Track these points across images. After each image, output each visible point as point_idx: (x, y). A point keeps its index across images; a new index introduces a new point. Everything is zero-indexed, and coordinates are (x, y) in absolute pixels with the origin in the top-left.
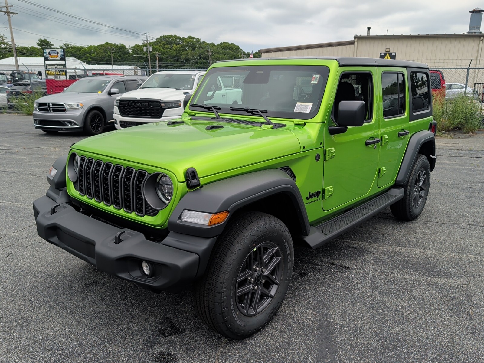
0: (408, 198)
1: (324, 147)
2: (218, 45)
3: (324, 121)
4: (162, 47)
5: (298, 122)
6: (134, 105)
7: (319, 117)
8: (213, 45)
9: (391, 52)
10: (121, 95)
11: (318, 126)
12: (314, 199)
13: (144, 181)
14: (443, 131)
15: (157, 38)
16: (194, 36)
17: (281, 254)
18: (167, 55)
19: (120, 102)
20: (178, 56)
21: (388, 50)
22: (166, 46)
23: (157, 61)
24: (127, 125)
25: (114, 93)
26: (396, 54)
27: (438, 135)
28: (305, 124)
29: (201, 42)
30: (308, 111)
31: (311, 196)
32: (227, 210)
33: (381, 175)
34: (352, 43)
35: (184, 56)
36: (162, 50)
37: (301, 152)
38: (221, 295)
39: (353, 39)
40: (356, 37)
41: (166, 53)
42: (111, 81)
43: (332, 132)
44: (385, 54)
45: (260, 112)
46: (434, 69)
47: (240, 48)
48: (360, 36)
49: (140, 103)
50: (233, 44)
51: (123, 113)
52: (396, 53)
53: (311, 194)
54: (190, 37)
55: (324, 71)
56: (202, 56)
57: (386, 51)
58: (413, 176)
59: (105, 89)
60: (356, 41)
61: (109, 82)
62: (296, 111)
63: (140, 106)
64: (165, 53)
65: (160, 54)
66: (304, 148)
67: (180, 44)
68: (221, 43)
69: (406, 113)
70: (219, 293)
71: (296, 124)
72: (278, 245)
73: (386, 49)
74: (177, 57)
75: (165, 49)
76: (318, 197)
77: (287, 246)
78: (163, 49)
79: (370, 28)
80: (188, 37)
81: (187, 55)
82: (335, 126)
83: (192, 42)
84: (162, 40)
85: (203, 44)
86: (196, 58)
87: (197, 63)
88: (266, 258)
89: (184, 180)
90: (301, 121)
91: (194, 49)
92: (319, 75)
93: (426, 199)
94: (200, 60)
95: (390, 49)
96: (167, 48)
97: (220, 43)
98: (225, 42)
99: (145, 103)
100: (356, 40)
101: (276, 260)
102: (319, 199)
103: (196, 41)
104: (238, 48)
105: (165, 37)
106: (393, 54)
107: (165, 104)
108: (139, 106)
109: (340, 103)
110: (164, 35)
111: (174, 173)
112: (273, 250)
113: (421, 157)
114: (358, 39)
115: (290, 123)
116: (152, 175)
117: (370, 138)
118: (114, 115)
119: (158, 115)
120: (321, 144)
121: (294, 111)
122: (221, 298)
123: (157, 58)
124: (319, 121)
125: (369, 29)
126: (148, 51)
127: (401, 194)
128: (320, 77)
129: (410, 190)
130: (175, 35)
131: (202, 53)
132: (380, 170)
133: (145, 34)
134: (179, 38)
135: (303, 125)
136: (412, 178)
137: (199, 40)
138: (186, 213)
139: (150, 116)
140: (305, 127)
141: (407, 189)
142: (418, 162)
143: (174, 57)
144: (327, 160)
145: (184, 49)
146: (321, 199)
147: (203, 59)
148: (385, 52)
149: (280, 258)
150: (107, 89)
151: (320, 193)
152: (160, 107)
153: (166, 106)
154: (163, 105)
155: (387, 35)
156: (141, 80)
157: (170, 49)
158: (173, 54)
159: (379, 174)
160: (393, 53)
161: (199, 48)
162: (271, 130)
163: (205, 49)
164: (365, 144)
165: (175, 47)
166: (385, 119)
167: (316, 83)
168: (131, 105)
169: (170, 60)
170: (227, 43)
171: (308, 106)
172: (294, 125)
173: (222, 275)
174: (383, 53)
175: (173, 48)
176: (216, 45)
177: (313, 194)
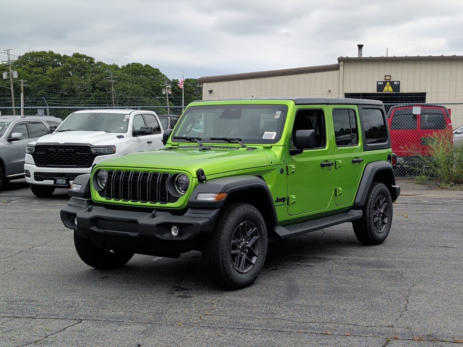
0: (368, 221)
1: (286, 164)
2: (123, 67)
3: (285, 144)
4: (28, 71)
5: (266, 146)
6: (55, 152)
7: (282, 142)
8: (116, 67)
9: (393, 80)
10: (36, 140)
11: (281, 148)
12: (281, 203)
13: (168, 180)
14: (452, 183)
15: (20, 57)
16: (84, 54)
17: (259, 234)
18: (37, 84)
19: (35, 149)
20: (56, 86)
21: (389, 78)
22: (35, 70)
23: (22, 94)
24: (44, 177)
25: (16, 139)
26: (399, 83)
27: (445, 187)
28: (271, 147)
29: (96, 63)
30: (273, 138)
31: (278, 200)
32: (225, 192)
33: (337, 194)
34: (335, 68)
35: (66, 85)
36: (28, 75)
37: (269, 166)
38: (223, 248)
39: (337, 62)
40: (340, 60)
41: (35, 80)
42: (10, 123)
43: (292, 153)
44: (385, 83)
45: (237, 140)
46: (438, 104)
47: (161, 73)
48: (347, 57)
49: (63, 149)
50: (149, 66)
51: (38, 163)
52: (399, 81)
53: (278, 198)
54: (77, 55)
55: (284, 109)
56: (96, 85)
57: (386, 79)
58: (371, 200)
59: (3, 133)
60: (342, 65)
61: (8, 125)
62: (264, 138)
63: (64, 153)
64: (32, 81)
65: (27, 83)
66: (272, 163)
67: (58, 65)
68: (128, 66)
69: (360, 144)
70: (221, 247)
71: (265, 148)
72: (256, 227)
73: (385, 76)
74: (54, 87)
75: (33, 73)
76: (284, 202)
77: (262, 228)
78: (30, 73)
79: (362, 46)
80: (72, 54)
81: (72, 84)
82: (294, 149)
83: (80, 62)
84: (28, 59)
85: (99, 66)
86: (87, 89)
87: (89, 96)
88: (249, 234)
89: (196, 176)
90: (269, 145)
91: (83, 74)
92: (280, 112)
93: (390, 226)
94: (94, 92)
95: (390, 76)
96: (36, 73)
97: (127, 64)
98: (135, 64)
99: (70, 149)
100: (342, 63)
101: (255, 238)
102: (285, 204)
103: (87, 61)
104: (156, 72)
105: (33, 55)
106: (395, 83)
107: (95, 150)
108: (62, 153)
109: (296, 132)
110: (32, 52)
111: (190, 172)
112: (253, 230)
113: (379, 184)
114: (344, 62)
115: (260, 147)
116: (174, 175)
117: (325, 161)
118: (25, 165)
119: (87, 164)
120: (284, 162)
121: (263, 138)
122: (222, 250)
123: (22, 88)
124: (282, 144)
125: (360, 47)
126: (11, 78)
127: (360, 214)
128: (281, 113)
129: (369, 212)
130: (51, 51)
131: (97, 80)
132: (336, 190)
133: (6, 52)
134: (58, 56)
135: (270, 148)
136: (371, 202)
137: (91, 60)
138: (200, 195)
139: (76, 166)
140: (272, 149)
141: (366, 212)
142: (376, 188)
143: (49, 86)
144: (289, 173)
145: (65, 73)
146: (286, 204)
147: (99, 91)
148: (384, 81)
149: (258, 236)
150: (6, 134)
151: (285, 199)
152: (89, 153)
153: (97, 152)
154: (93, 151)
155: (387, 57)
156: (46, 121)
157: (42, 74)
158: (48, 82)
159: (335, 193)
160: (395, 81)
161: (92, 73)
162: (247, 151)
163: (102, 75)
164: (320, 165)
165: (50, 70)
166: (338, 147)
167: (279, 117)
168: (52, 152)
169: (42, 91)
170: (138, 65)
171: (273, 134)
172: (263, 148)
173: (223, 236)
174: (382, 82)
175: (48, 72)
176: (120, 67)
177: (280, 199)
